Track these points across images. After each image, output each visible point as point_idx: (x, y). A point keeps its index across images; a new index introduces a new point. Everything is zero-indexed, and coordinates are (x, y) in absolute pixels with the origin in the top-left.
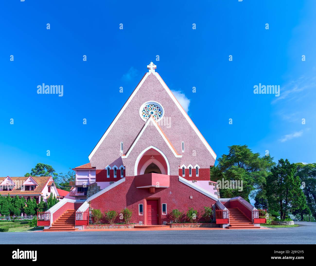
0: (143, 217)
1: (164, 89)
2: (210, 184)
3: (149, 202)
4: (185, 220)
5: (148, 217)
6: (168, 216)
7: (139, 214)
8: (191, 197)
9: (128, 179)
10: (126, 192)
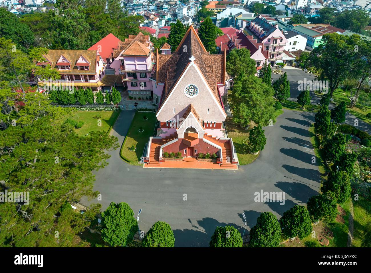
0: (187, 154)
1: (199, 76)
2: (221, 130)
3: (189, 148)
4: (204, 157)
5: (188, 153)
6: (197, 155)
7: (185, 153)
8: (208, 148)
9: (180, 139)
10: (179, 145)
